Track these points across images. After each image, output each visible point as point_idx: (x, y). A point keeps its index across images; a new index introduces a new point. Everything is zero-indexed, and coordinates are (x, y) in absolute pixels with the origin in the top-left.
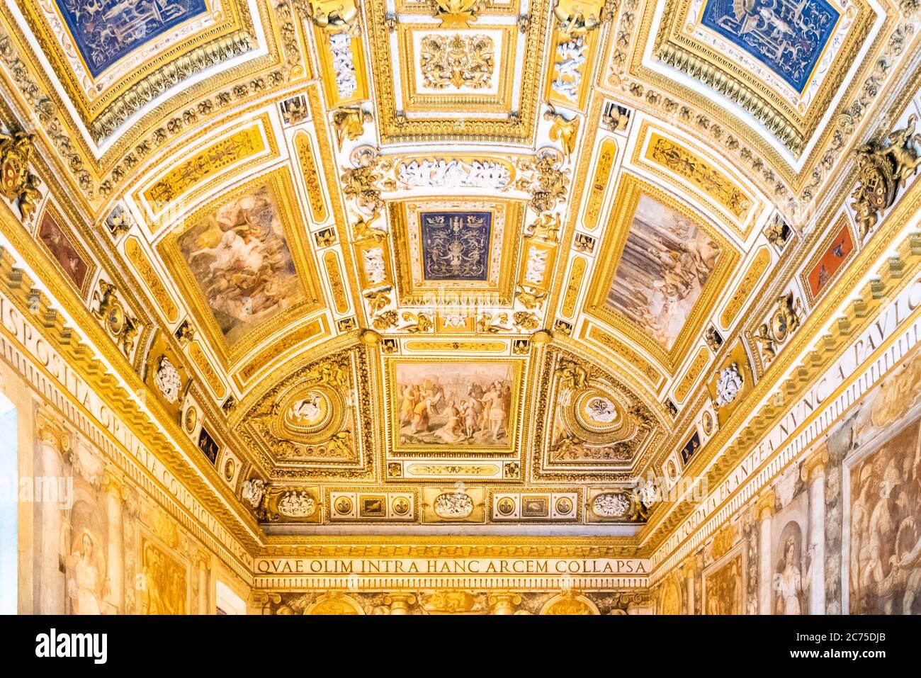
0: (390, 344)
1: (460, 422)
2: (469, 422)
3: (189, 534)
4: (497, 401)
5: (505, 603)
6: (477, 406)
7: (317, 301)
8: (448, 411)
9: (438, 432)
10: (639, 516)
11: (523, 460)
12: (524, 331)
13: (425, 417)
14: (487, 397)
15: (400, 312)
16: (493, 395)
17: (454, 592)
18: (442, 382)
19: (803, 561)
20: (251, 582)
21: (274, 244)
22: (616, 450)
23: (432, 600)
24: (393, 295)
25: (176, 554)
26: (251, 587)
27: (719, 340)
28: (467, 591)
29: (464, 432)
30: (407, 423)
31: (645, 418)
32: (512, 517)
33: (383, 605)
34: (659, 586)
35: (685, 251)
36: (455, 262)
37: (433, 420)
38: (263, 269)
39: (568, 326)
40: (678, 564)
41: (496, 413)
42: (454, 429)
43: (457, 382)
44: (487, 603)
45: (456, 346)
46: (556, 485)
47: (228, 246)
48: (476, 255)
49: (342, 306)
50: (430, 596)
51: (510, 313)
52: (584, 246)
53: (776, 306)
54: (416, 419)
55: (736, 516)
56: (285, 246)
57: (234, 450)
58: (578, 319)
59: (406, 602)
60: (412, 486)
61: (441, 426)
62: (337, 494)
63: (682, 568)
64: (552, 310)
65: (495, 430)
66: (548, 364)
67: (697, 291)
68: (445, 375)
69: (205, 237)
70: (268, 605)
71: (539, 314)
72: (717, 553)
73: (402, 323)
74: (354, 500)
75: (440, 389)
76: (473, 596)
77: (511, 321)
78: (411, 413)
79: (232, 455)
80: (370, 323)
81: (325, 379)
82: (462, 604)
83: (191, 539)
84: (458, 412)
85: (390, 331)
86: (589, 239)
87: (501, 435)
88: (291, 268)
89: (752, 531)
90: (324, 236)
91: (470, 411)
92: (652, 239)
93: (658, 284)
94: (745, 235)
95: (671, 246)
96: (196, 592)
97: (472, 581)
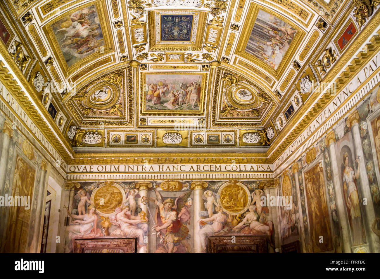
0: (144, 66)
1: (176, 100)
2: (180, 100)
3: (39, 153)
4: (194, 91)
5: (199, 187)
6: (184, 93)
7: (112, 49)
8: (171, 95)
9: (165, 104)
10: (266, 143)
11: (207, 117)
12: (207, 61)
13: (159, 97)
14: (189, 89)
15: (149, 53)
16: (192, 88)
17: (173, 181)
18: (167, 82)
19: (354, 165)
20: (65, 177)
21: (95, 27)
22: (252, 112)
23: (161, 185)
24: (146, 47)
25: (31, 163)
26: (65, 179)
27: (299, 66)
28: (179, 181)
29: (178, 104)
30: (150, 100)
31: (265, 98)
32: (202, 144)
33: (135, 188)
34: (279, 178)
35: (280, 31)
36: (176, 34)
37: (163, 99)
38: (88, 36)
39: (228, 59)
40: (288, 166)
41: (193, 96)
42: (173, 103)
43: (175, 82)
44: (190, 187)
45: (175, 67)
46: (224, 128)
47: (74, 27)
48: (185, 31)
49: (123, 51)
50: (160, 183)
51: (201, 54)
52: (234, 29)
53: (324, 53)
54: (155, 98)
55: (316, 143)
56: (99, 27)
57: (64, 112)
58: (232, 56)
59: (147, 186)
60: (152, 129)
61: (166, 101)
62: (113, 133)
63: (291, 168)
64: (220, 53)
65: (193, 103)
66: (218, 75)
67: (287, 46)
68: (169, 79)
69: (64, 24)
70: (73, 189)
71: (214, 54)
72: (308, 161)
73: (150, 58)
74: (122, 136)
75: (167, 85)
76: (182, 183)
77: (201, 57)
78: (152, 96)
79: (63, 115)
80: (135, 57)
81: (111, 81)
82: (177, 187)
83: (39, 156)
84: (175, 96)
85: (144, 61)
86: (236, 26)
87: (196, 106)
88: (101, 35)
89: (326, 150)
90: (118, 24)
91: (181, 95)
92: (265, 26)
93: (268, 43)
94: (307, 25)
95: (274, 29)
96: (39, 182)
97: (182, 176)
